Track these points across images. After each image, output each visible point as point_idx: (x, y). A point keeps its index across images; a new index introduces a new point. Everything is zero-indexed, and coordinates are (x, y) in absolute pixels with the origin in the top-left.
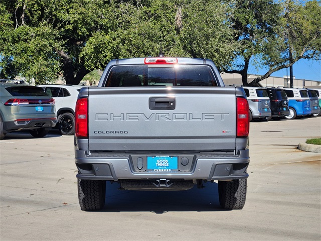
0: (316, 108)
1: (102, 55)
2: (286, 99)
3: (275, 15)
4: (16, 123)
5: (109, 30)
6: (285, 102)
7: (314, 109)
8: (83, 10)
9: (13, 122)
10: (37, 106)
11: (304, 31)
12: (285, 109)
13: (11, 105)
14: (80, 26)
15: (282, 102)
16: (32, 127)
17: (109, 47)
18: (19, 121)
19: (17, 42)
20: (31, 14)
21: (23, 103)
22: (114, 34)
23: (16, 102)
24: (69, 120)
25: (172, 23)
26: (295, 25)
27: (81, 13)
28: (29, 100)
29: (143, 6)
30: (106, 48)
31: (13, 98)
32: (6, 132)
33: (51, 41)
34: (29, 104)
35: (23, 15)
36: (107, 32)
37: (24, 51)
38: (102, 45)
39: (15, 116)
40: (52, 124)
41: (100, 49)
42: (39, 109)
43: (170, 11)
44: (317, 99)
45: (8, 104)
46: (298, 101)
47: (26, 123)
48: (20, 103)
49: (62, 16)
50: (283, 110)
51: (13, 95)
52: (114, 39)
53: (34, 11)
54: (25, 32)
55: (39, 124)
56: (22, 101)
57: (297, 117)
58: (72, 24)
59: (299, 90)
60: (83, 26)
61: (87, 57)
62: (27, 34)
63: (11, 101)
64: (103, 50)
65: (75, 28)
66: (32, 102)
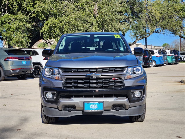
0: (166, 60)
1: (54, 31)
2: (151, 55)
3: (141, 8)
4: (12, 71)
5: (58, 17)
6: (151, 57)
7: (165, 61)
8: (43, 5)
9: (10, 71)
10: (23, 61)
11: (156, 17)
12: (150, 61)
13: (8, 61)
14: (40, 14)
15: (149, 57)
16: (20, 73)
17: (58, 27)
18: (13, 70)
19: (4, 24)
20: (13, 7)
21: (15, 59)
22: (61, 19)
23: (11, 59)
24: (38, 69)
25: (91, 13)
26: (151, 13)
27: (42, 7)
28: (18, 57)
29: (75, 2)
30: (56, 27)
31: (9, 56)
32: (5, 76)
33: (25, 23)
34: (19, 59)
35: (6, 8)
36: (56, 18)
37: (9, 29)
38: (53, 25)
39: (11, 67)
40: (31, 71)
41: (52, 27)
42: (24, 63)
43: (90, 6)
44: (166, 55)
45: (6, 60)
46: (157, 56)
47: (17, 71)
48: (14, 59)
49: (30, 9)
50: (149, 62)
51: (9, 55)
52: (61, 22)
53: (14, 5)
54: (9, 18)
55: (24, 71)
56: (15, 58)
57: (157, 66)
58: (36, 13)
59: (157, 50)
60: (42, 15)
61: (45, 32)
62: (10, 19)
63: (9, 58)
64: (54, 29)
65: (38, 16)
66: (20, 59)
